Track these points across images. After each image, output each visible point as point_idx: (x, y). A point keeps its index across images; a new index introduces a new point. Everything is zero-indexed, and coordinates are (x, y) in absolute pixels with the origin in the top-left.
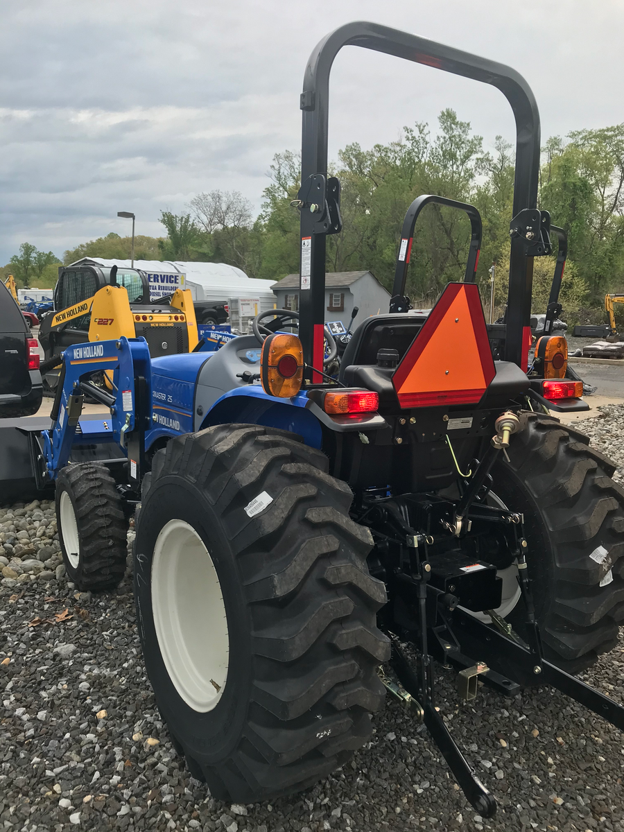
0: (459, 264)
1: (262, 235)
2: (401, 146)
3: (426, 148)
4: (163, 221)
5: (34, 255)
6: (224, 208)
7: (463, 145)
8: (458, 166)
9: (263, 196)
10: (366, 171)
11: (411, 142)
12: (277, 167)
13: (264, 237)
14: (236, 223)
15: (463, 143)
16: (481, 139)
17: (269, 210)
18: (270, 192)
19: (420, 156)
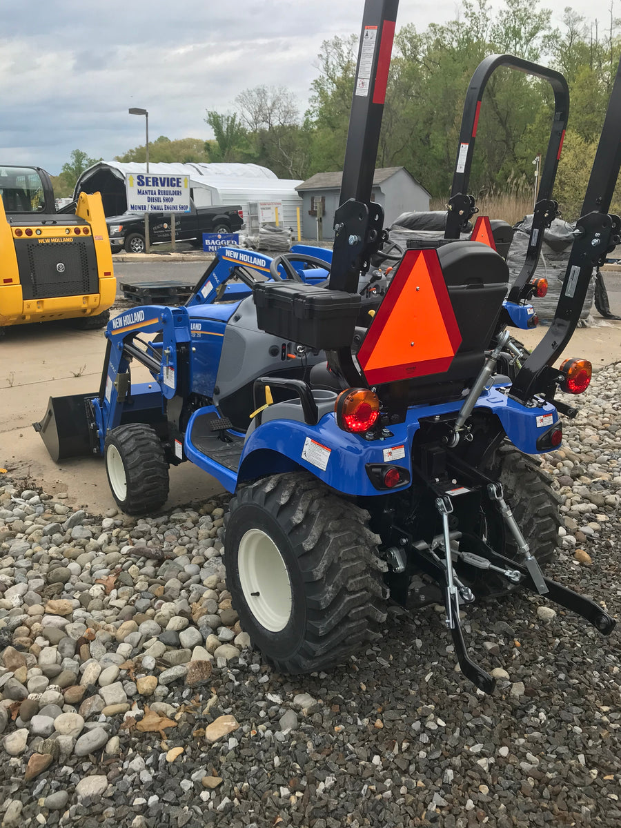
0: (515, 158)
1: (312, 132)
2: (458, 25)
3: (486, 25)
4: (210, 122)
5: (85, 162)
6: (269, 104)
7: (529, 21)
8: (522, 46)
9: (311, 89)
10: (420, 57)
11: (470, 19)
12: (325, 56)
13: (314, 135)
14: (282, 121)
15: (529, 18)
16: (550, 13)
17: (317, 105)
18: (318, 84)
19: (479, 35)
